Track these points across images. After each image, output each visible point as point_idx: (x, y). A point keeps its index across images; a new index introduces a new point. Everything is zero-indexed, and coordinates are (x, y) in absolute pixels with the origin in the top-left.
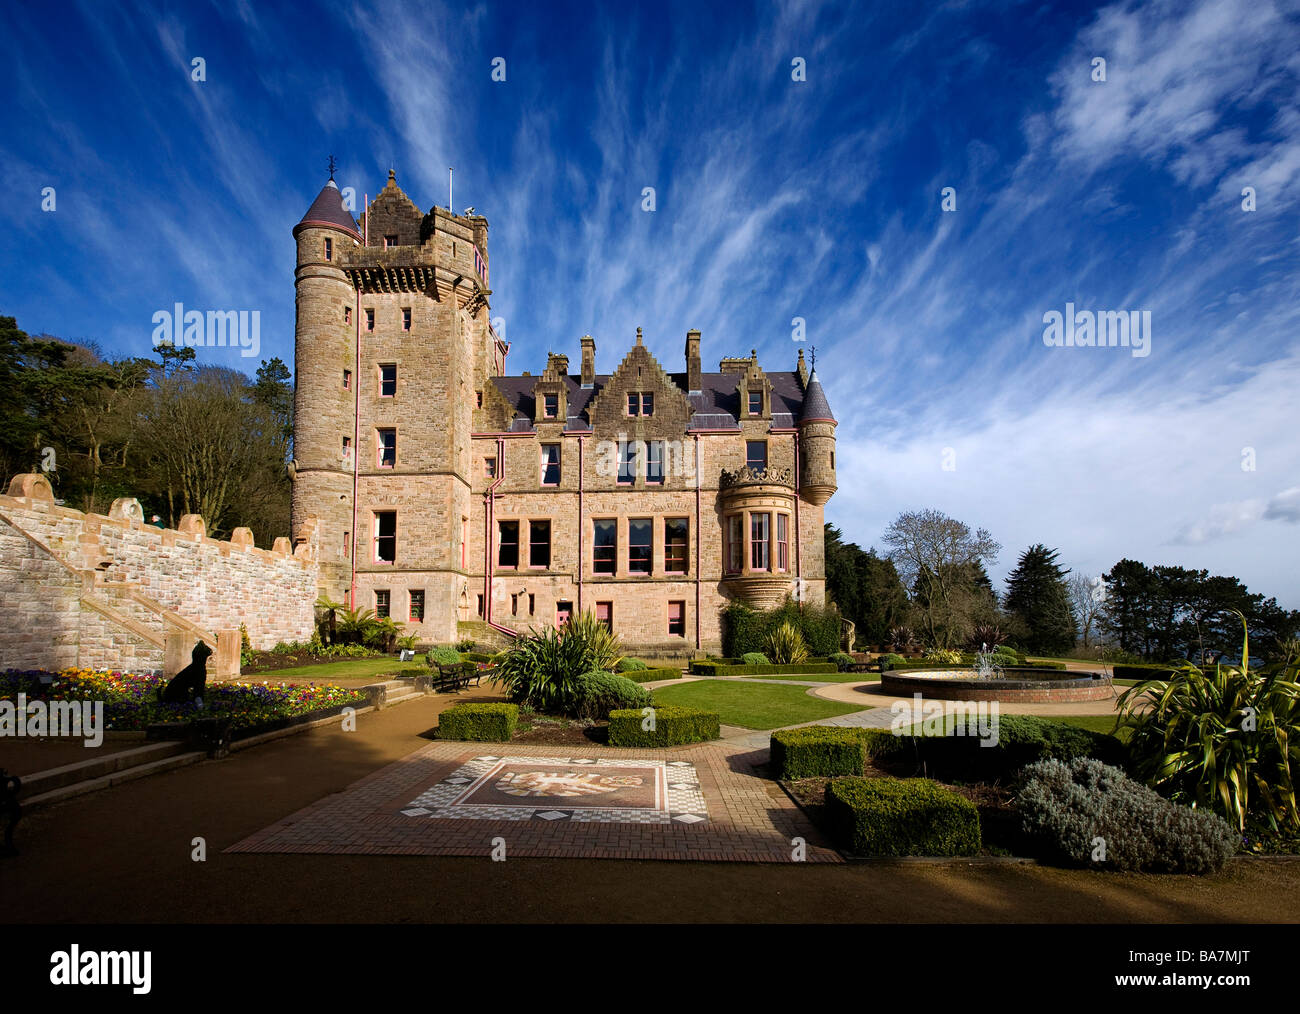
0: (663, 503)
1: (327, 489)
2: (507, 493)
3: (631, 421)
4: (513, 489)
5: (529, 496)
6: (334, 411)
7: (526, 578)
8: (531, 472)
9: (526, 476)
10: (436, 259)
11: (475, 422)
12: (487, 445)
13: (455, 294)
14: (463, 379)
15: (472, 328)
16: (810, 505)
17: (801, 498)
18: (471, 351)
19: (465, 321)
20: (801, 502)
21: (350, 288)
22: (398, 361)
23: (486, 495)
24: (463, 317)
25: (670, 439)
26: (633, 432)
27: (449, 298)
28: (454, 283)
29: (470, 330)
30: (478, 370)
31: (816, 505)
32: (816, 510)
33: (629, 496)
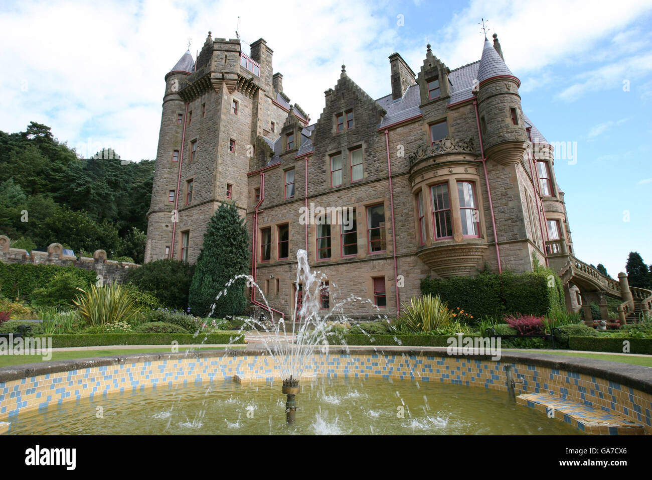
0: (364, 195)
1: (158, 222)
2: (265, 209)
3: (339, 136)
4: (268, 206)
5: (276, 209)
6: (165, 176)
7: (274, 268)
8: (277, 192)
9: (275, 196)
10: (213, 68)
11: (251, 166)
12: (256, 179)
13: (225, 86)
14: (234, 138)
15: (251, 106)
16: (500, 167)
17: (488, 163)
18: (249, 120)
19: (240, 102)
20: (489, 166)
21: (183, 103)
22: (198, 137)
23: (254, 213)
24: (236, 99)
25: (366, 142)
26: (339, 143)
27: (221, 89)
28: (223, 78)
29: (247, 107)
30: (254, 131)
31: (505, 165)
32: (507, 169)
33: (338, 194)
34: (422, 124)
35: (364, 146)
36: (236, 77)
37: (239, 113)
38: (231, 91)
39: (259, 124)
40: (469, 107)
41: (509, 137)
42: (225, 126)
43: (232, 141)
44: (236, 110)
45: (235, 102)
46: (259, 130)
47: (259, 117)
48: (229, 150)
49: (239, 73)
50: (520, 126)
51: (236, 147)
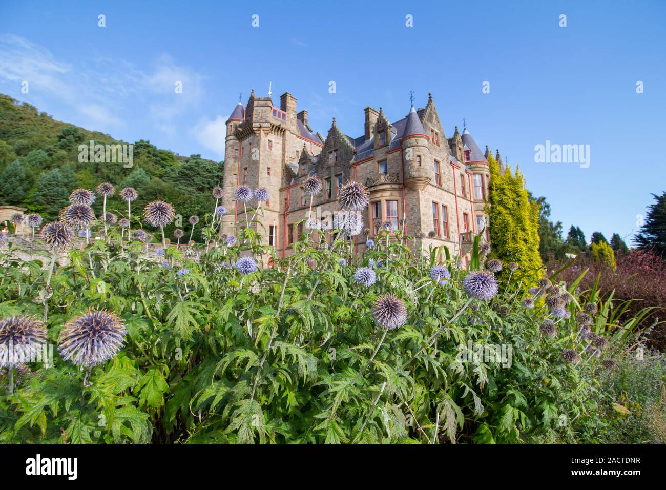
1: (225, 222)
2: (290, 212)
3: (330, 167)
6: (229, 191)
8: (297, 201)
9: (295, 204)
10: (254, 119)
11: (282, 184)
12: (285, 193)
13: (262, 131)
14: (270, 166)
15: (281, 142)
16: (411, 192)
17: (406, 189)
18: (280, 152)
19: (273, 141)
20: (406, 191)
21: (238, 142)
22: (247, 166)
23: (284, 215)
24: (270, 139)
25: (344, 172)
26: (330, 172)
27: (260, 134)
28: (260, 127)
29: (278, 143)
30: (283, 160)
31: (414, 190)
32: (415, 194)
33: (329, 204)
34: (374, 162)
35: (343, 175)
36: (269, 125)
37: (273, 149)
38: (267, 134)
39: (286, 154)
40: (399, 152)
41: (414, 174)
42: (263, 160)
43: (269, 168)
44: (270, 147)
45: (270, 141)
46: (286, 159)
47: (286, 150)
48: (267, 175)
49: (271, 122)
50: (422, 167)
51: (272, 172)
